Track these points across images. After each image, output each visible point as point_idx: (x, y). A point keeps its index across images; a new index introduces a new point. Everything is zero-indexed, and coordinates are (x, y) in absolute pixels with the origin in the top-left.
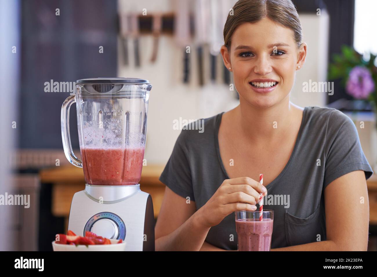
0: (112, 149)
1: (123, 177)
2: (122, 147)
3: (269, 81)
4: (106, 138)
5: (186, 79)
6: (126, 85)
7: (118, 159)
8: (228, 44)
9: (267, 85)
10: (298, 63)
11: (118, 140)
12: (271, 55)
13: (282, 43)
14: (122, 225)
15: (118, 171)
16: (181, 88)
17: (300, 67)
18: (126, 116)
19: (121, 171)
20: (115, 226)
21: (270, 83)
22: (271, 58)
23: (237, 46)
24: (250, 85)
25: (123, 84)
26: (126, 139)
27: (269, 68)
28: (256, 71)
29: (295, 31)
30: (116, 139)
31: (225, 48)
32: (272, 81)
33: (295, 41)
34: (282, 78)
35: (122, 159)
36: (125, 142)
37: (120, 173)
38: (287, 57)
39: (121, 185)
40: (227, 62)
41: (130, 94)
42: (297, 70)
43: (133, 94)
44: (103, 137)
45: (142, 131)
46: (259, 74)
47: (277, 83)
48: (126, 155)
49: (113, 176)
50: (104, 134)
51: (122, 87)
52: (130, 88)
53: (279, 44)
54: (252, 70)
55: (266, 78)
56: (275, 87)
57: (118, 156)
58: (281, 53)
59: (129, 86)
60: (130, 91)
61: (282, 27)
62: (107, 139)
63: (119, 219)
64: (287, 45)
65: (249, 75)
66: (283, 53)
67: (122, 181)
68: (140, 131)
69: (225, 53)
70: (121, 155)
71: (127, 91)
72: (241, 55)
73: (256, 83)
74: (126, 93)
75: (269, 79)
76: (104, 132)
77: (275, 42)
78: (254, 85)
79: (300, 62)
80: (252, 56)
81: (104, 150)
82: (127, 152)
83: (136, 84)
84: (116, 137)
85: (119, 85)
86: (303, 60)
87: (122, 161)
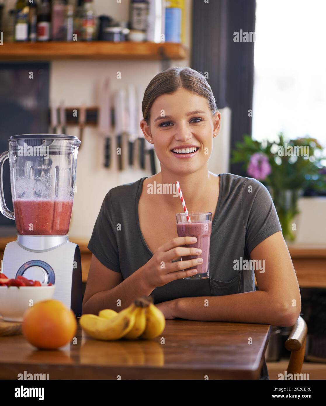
0: (42, 201)
1: (52, 228)
2: (52, 199)
3: (190, 147)
4: (36, 190)
5: (107, 165)
6: (57, 140)
7: (48, 211)
8: (147, 117)
9: (188, 150)
10: (214, 130)
11: (48, 192)
12: (190, 123)
13: (199, 111)
14: (51, 272)
15: (48, 222)
16: (102, 171)
17: (216, 134)
18: (56, 169)
19: (51, 222)
20: (45, 273)
21: (191, 149)
22: (190, 125)
23: (157, 117)
24: (172, 153)
25: (53, 139)
26: (55, 191)
27: (189, 134)
28: (177, 138)
29: (209, 100)
30: (46, 191)
31: (145, 122)
32: (193, 146)
33: (210, 109)
34: (202, 144)
35: (52, 210)
36: (54, 194)
37: (49, 224)
38: (204, 124)
39: (51, 235)
40: (147, 135)
41: (60, 149)
42: (214, 137)
43: (62, 149)
44: (34, 189)
45: (70, 184)
46: (180, 141)
47: (198, 148)
48: (56, 207)
49: (43, 226)
50: (35, 186)
51: (52, 142)
52: (60, 144)
53: (196, 111)
54: (173, 138)
55: (187, 144)
56: (196, 153)
57: (48, 207)
58: (199, 121)
59: (59, 141)
60: (60, 146)
61: (197, 95)
62: (38, 191)
63: (49, 267)
64: (204, 112)
65: (170, 144)
66: (201, 120)
67: (52, 231)
68: (69, 185)
69: (145, 126)
70: (51, 207)
71: (57, 146)
72: (161, 125)
73: (178, 150)
74: (56, 148)
75: (190, 145)
76: (35, 184)
77: (192, 109)
78: (176, 152)
79: (216, 130)
80: (172, 125)
81: (35, 202)
82: (56, 204)
83: (66, 140)
84: (46, 189)
85: (49, 140)
86: (219, 127)
87: (52, 212)
